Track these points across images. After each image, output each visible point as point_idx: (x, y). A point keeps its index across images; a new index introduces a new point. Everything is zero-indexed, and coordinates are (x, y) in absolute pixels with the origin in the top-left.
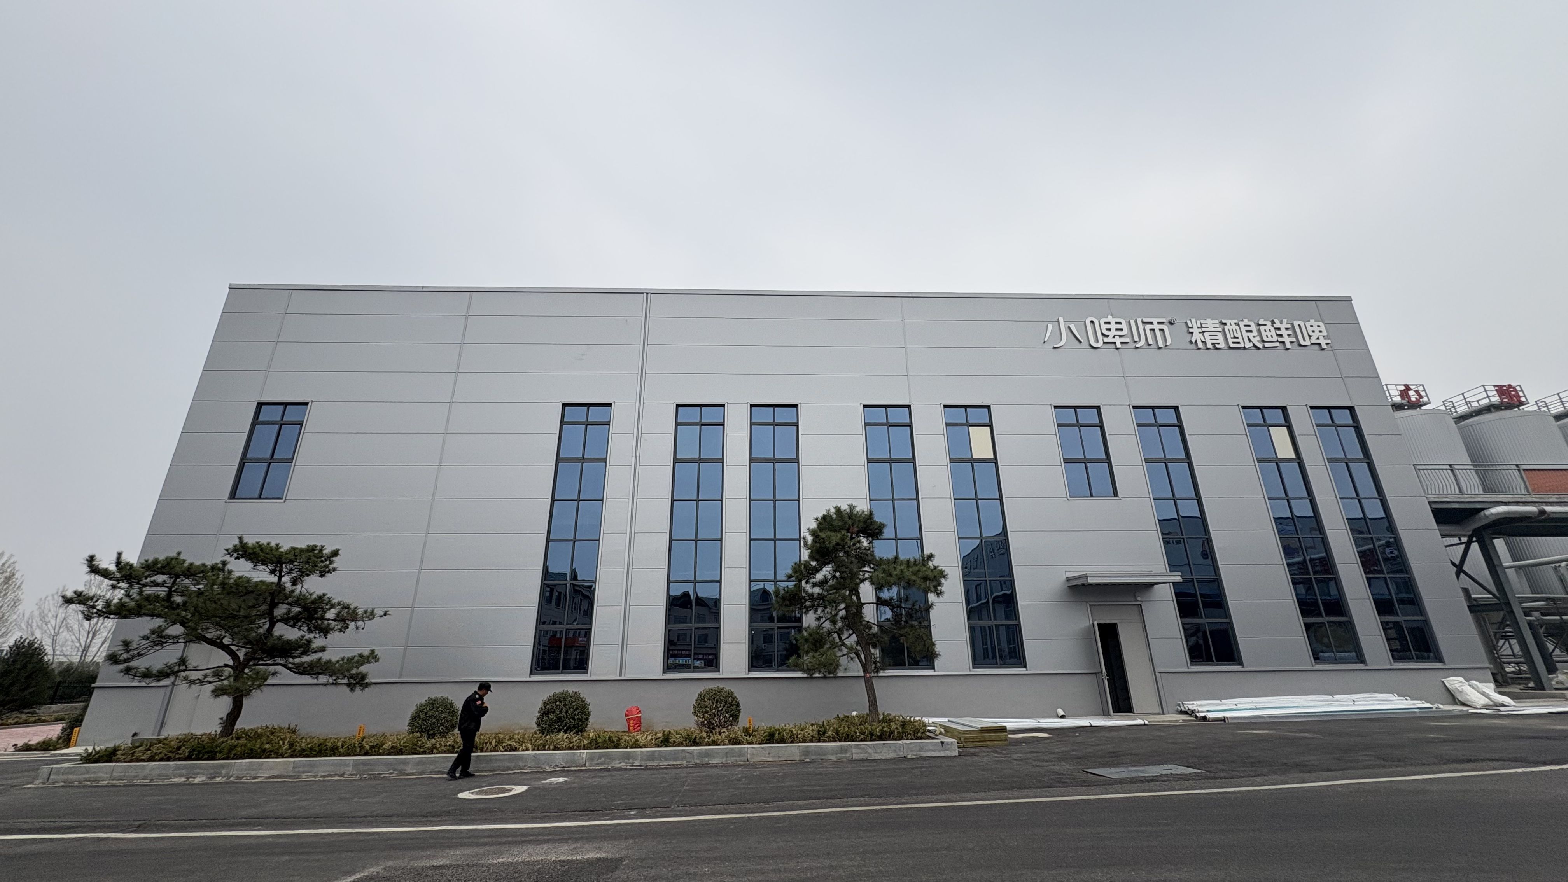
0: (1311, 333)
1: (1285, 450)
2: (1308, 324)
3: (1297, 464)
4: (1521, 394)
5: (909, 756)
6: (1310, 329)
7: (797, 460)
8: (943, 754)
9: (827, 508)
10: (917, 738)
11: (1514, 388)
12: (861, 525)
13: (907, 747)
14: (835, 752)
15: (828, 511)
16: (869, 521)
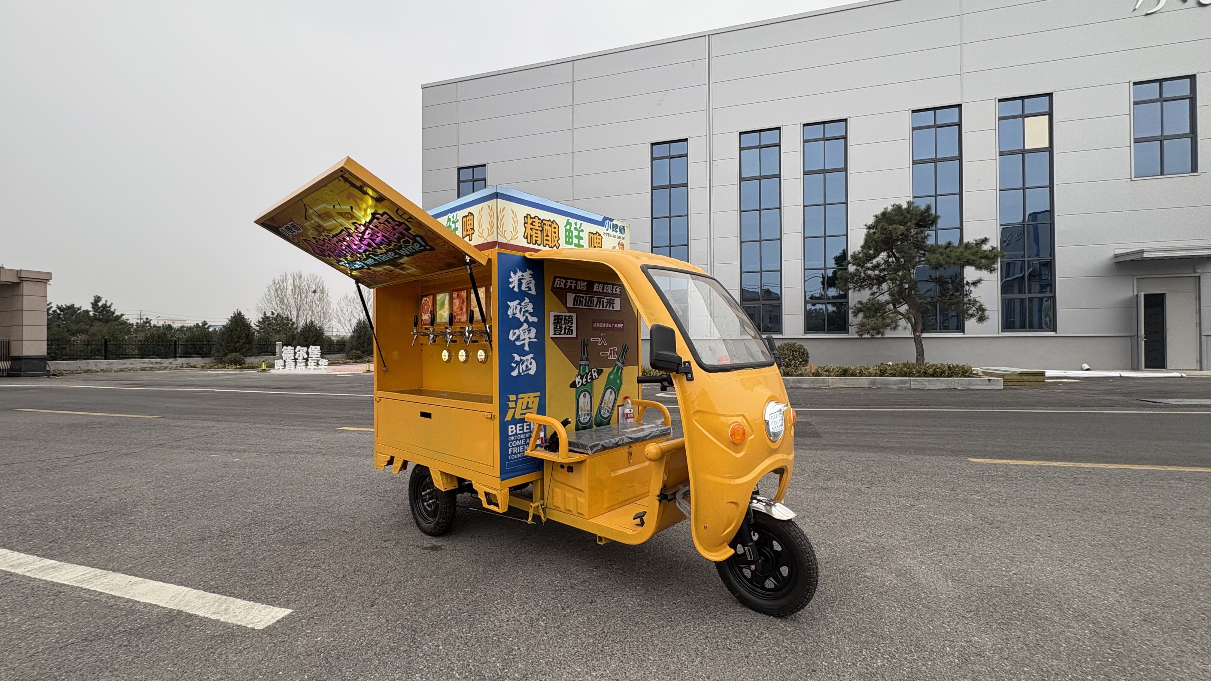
5: (958, 388)
7: (845, 169)
8: (989, 387)
9: (885, 207)
10: (966, 376)
12: (918, 218)
13: (957, 382)
14: (895, 383)
15: (886, 209)
16: (926, 214)
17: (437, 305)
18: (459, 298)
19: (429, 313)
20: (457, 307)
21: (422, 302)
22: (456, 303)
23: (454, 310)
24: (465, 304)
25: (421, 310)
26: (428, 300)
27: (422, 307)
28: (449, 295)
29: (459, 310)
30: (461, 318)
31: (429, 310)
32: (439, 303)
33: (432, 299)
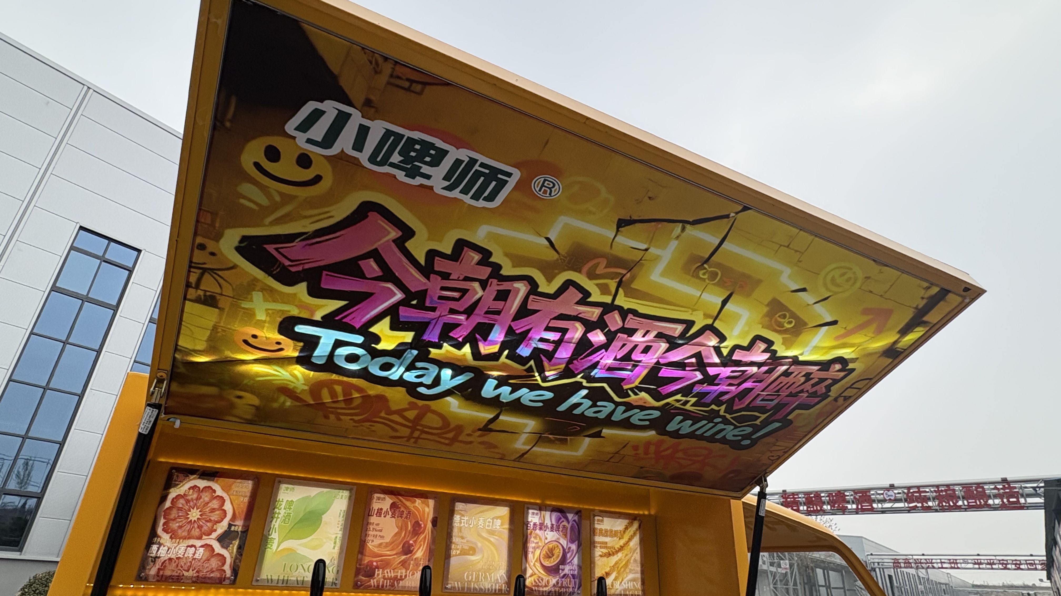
17: (275, 520)
18: (402, 517)
19: (210, 537)
20: (387, 540)
21: (178, 490)
22: (381, 529)
23: (371, 547)
24: (425, 537)
25: (162, 521)
26: (214, 491)
27: (170, 508)
28: (350, 497)
29: (394, 552)
30: (401, 576)
31: (213, 527)
32: (289, 515)
33: (248, 494)
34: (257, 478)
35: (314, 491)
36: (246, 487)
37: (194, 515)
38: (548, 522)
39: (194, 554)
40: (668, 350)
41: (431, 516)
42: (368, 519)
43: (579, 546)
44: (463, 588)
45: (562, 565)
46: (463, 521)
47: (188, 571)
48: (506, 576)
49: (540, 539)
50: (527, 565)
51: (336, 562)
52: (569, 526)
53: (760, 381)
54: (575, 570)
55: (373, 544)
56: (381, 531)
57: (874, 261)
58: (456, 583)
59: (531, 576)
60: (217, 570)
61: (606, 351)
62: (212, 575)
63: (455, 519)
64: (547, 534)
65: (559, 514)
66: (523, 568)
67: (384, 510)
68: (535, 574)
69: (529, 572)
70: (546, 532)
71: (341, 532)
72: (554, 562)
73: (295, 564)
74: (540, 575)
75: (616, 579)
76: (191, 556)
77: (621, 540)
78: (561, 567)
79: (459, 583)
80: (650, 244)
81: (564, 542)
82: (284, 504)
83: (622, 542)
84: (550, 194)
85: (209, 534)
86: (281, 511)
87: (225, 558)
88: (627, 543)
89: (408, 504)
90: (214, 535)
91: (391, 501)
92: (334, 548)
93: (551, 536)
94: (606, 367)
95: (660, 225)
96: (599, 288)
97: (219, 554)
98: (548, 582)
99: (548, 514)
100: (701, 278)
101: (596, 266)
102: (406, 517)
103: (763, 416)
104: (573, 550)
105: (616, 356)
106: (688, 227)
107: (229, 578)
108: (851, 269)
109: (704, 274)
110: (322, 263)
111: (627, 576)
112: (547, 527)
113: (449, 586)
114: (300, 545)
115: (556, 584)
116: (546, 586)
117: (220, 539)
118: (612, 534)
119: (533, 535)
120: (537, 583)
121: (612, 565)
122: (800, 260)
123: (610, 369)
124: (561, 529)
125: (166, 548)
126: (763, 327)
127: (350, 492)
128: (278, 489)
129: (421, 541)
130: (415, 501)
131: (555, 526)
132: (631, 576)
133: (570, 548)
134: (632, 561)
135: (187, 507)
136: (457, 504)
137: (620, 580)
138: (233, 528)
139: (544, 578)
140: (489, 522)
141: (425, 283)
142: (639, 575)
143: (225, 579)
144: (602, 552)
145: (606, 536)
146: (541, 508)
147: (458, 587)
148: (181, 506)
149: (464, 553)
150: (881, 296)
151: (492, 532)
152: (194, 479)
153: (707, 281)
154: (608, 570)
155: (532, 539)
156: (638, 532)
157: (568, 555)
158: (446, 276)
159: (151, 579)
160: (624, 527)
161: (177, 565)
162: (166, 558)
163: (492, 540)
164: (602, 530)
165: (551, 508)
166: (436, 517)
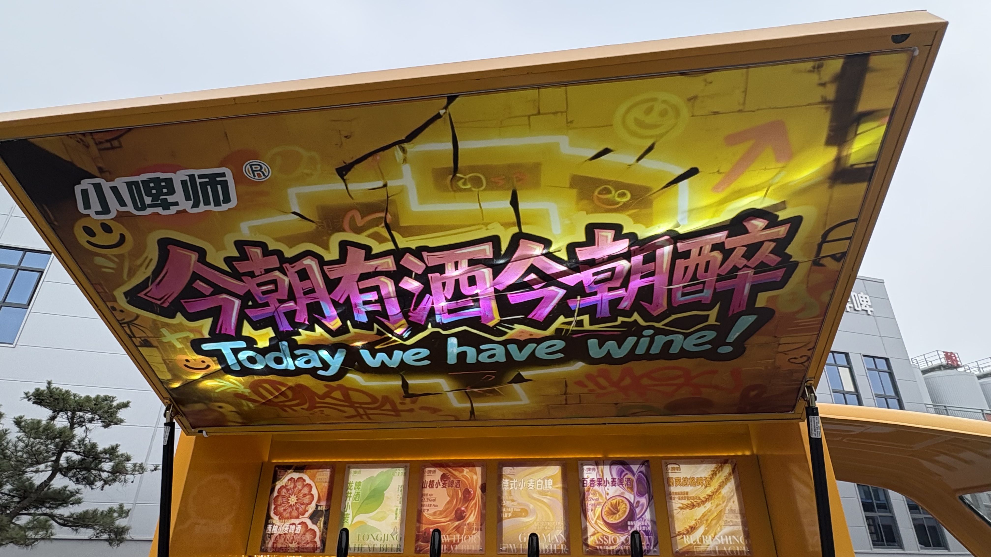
0: (862, 303)
1: (849, 387)
2: (860, 296)
3: (855, 396)
4: (958, 359)
6: (861, 299)
11: (954, 355)
17: (348, 498)
18: (452, 486)
19: (305, 516)
20: (441, 508)
21: (281, 483)
22: (434, 499)
23: (426, 515)
24: (476, 503)
25: (273, 507)
26: (304, 480)
27: (277, 497)
28: (405, 474)
29: (448, 519)
30: (456, 541)
31: (305, 508)
32: (358, 494)
33: (328, 480)
34: (333, 467)
35: (376, 472)
36: (325, 474)
37: (293, 500)
38: (608, 476)
39: (295, 530)
40: (495, 275)
41: (479, 483)
42: (422, 491)
43: (650, 500)
44: (518, 550)
45: (630, 521)
46: (512, 484)
47: (292, 543)
48: (564, 536)
49: (600, 495)
50: (588, 524)
51: (398, 531)
52: (635, 479)
53: (652, 274)
54: (649, 526)
55: (429, 512)
56: (434, 500)
57: (682, 74)
58: (510, 545)
59: (594, 534)
60: (311, 542)
61: (431, 295)
62: (308, 546)
63: (503, 483)
64: (608, 489)
65: (620, 467)
66: (583, 526)
67: (436, 481)
68: (598, 532)
69: (590, 531)
70: (606, 488)
71: (400, 505)
72: (620, 518)
73: (366, 534)
74: (604, 533)
75: (705, 533)
76: (293, 531)
77: (708, 488)
78: (629, 523)
79: (514, 545)
80: (383, 179)
81: (630, 497)
82: (354, 485)
83: (709, 491)
84: (264, 175)
85: (303, 514)
86: (352, 491)
87: (315, 532)
88: (717, 491)
89: (456, 473)
90: (307, 514)
91: (442, 473)
92: (396, 518)
93: (613, 491)
94: (446, 311)
95: (378, 157)
96: (373, 238)
97: (311, 529)
98: (615, 540)
99: (606, 468)
100: (465, 189)
101: (353, 219)
102: (456, 486)
103: (713, 314)
104: (643, 505)
105: (446, 298)
106: (405, 145)
107: (319, 548)
108: (654, 100)
109: (464, 184)
110: (175, 295)
111: (721, 529)
112: (607, 481)
113: (504, 548)
114: (369, 518)
115: (625, 542)
116: (612, 545)
117: (311, 517)
118: (695, 482)
119: (591, 492)
120: (601, 542)
121: (698, 517)
122: (569, 121)
123: (451, 312)
124: (624, 483)
125: (277, 527)
126: (587, 214)
127: (405, 469)
128: (349, 473)
129: (472, 507)
130: (463, 471)
131: (617, 480)
132: (727, 529)
133: (638, 502)
134: (727, 512)
135: (287, 495)
136: (504, 468)
137: (713, 535)
138: (319, 508)
139: (610, 536)
140: (540, 483)
141: (244, 286)
142: (740, 528)
143: (317, 548)
144: (682, 504)
145: (686, 485)
146: (597, 462)
147: (514, 549)
148: (284, 494)
149: (516, 515)
150: (740, 111)
151: (543, 493)
152: (291, 472)
153: (473, 189)
154: (692, 523)
155: (591, 496)
156: (732, 477)
157: (638, 510)
158: (252, 275)
159: (269, 551)
160: (710, 473)
161: (285, 539)
162: (277, 534)
163: (545, 500)
164: (680, 479)
165: (610, 462)
166: (485, 484)
